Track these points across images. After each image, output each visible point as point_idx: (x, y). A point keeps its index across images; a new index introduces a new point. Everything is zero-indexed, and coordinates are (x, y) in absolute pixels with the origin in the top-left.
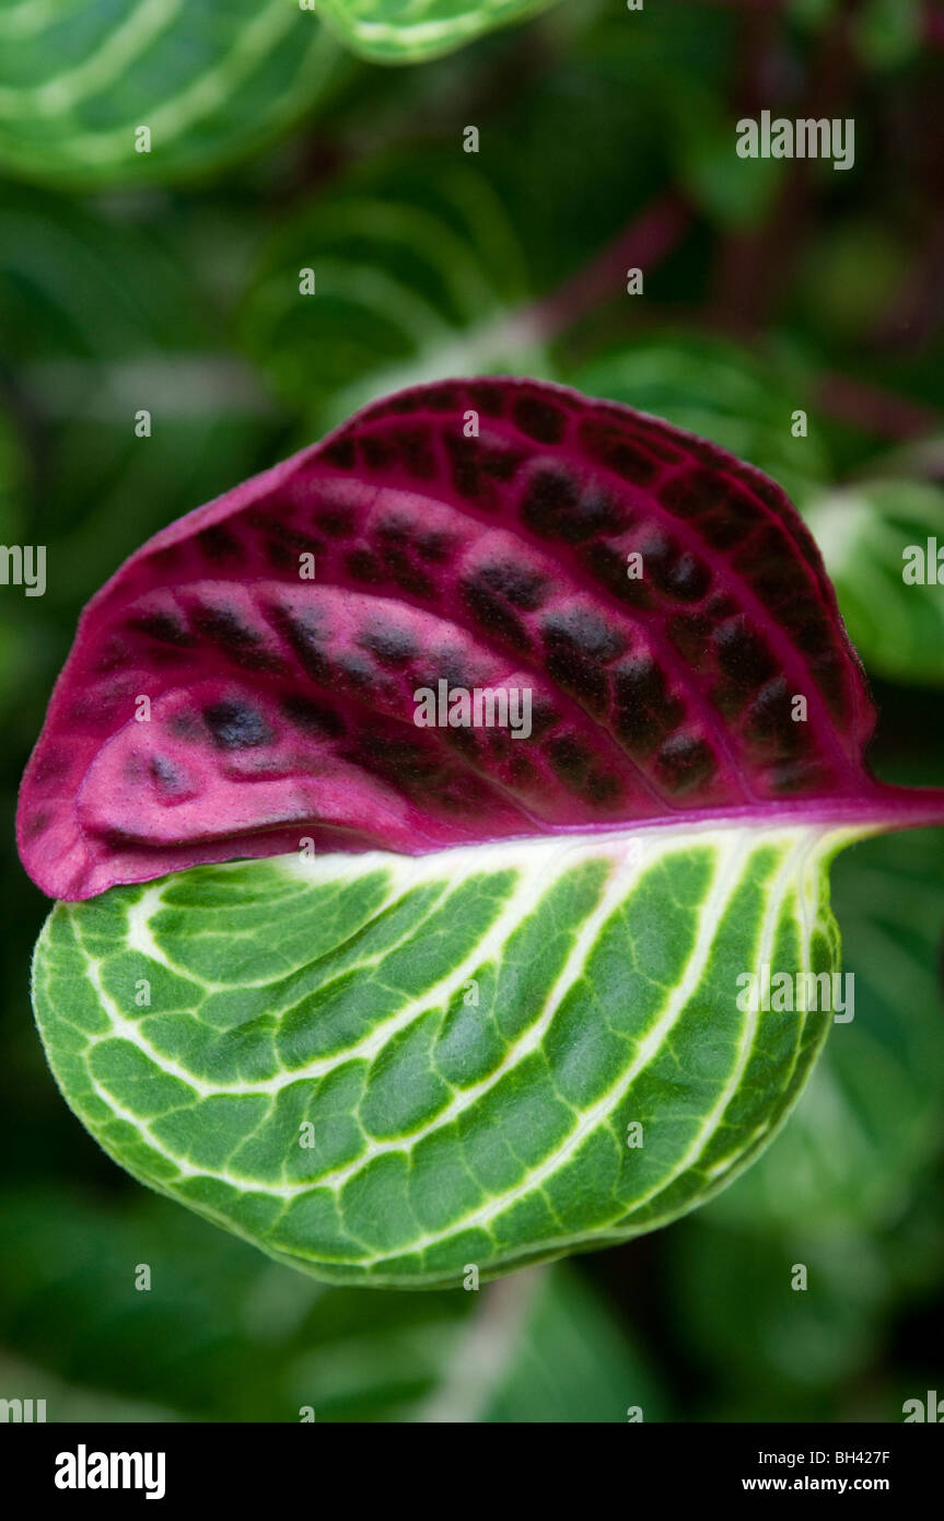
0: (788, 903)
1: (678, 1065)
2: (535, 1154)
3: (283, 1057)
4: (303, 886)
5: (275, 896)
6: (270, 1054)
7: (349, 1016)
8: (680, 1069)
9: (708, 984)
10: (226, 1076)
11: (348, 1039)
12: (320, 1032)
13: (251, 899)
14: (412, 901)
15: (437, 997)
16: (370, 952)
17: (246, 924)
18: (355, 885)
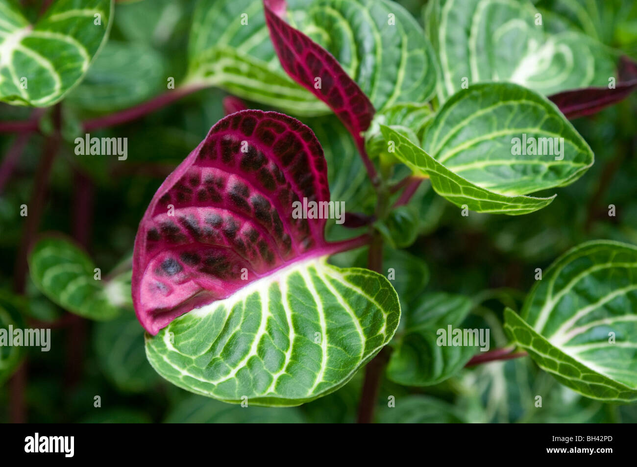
0: (327, 277)
1: (336, 323)
2: (320, 359)
3: (230, 365)
4: (201, 319)
5: (195, 324)
6: (226, 366)
7: (242, 346)
8: (337, 324)
9: (325, 303)
10: (217, 378)
11: (246, 352)
12: (237, 354)
13: (189, 327)
14: (236, 309)
15: (262, 331)
16: (235, 327)
17: (191, 336)
18: (215, 313)
